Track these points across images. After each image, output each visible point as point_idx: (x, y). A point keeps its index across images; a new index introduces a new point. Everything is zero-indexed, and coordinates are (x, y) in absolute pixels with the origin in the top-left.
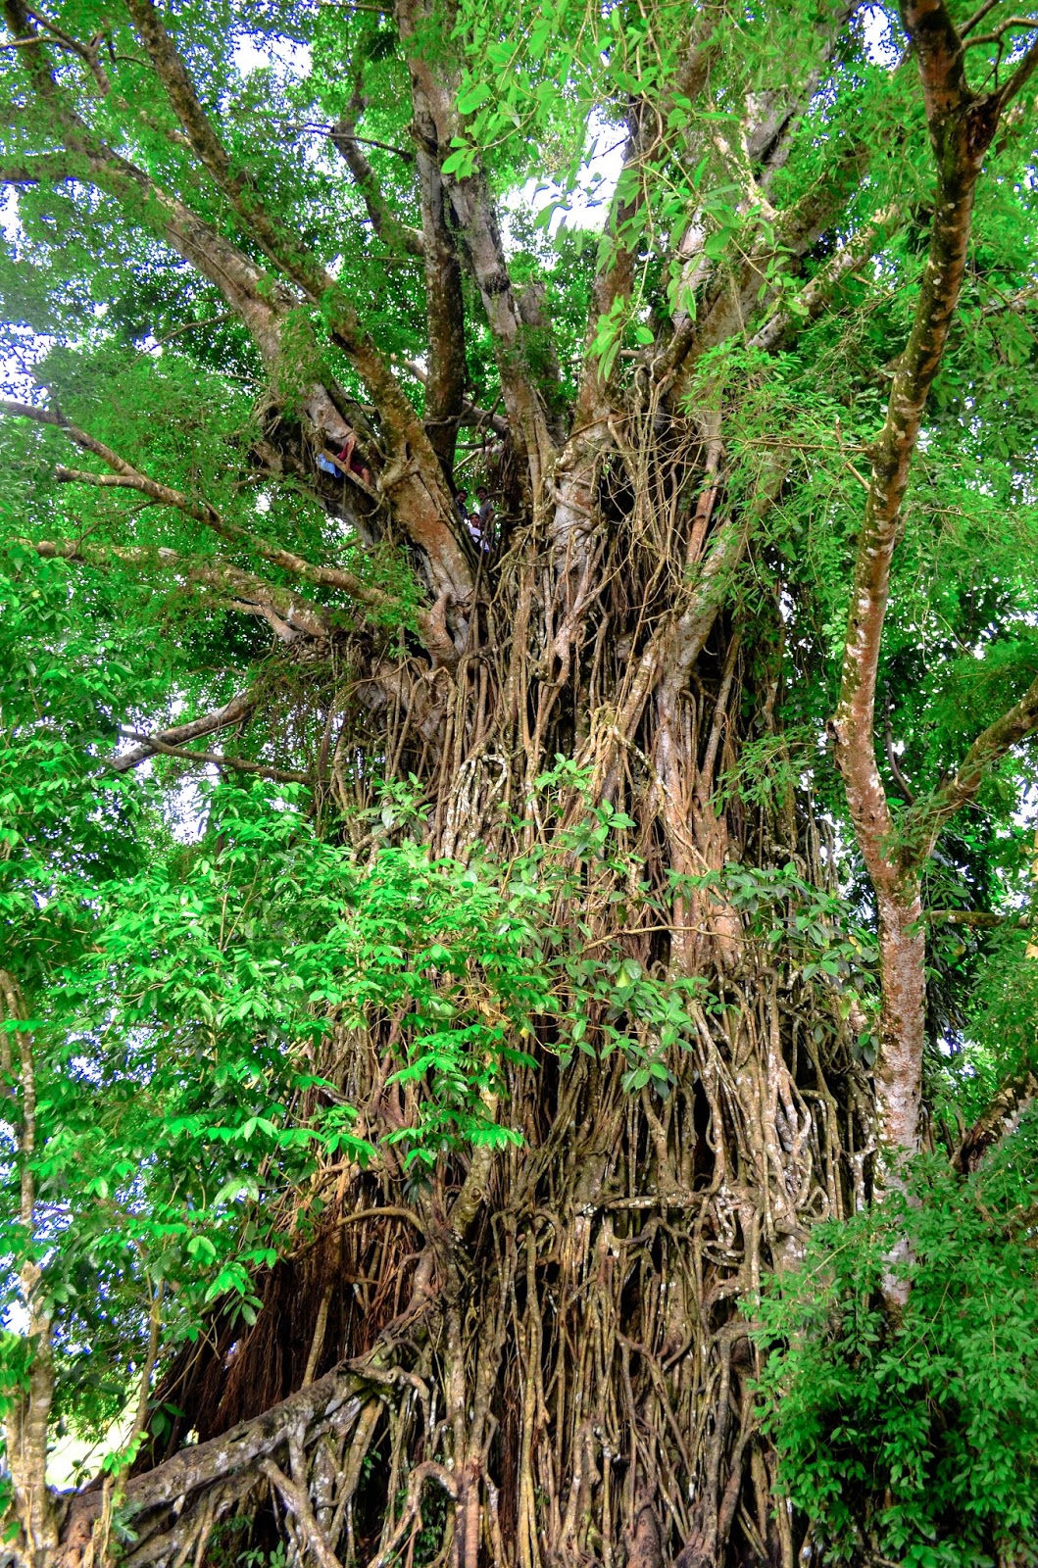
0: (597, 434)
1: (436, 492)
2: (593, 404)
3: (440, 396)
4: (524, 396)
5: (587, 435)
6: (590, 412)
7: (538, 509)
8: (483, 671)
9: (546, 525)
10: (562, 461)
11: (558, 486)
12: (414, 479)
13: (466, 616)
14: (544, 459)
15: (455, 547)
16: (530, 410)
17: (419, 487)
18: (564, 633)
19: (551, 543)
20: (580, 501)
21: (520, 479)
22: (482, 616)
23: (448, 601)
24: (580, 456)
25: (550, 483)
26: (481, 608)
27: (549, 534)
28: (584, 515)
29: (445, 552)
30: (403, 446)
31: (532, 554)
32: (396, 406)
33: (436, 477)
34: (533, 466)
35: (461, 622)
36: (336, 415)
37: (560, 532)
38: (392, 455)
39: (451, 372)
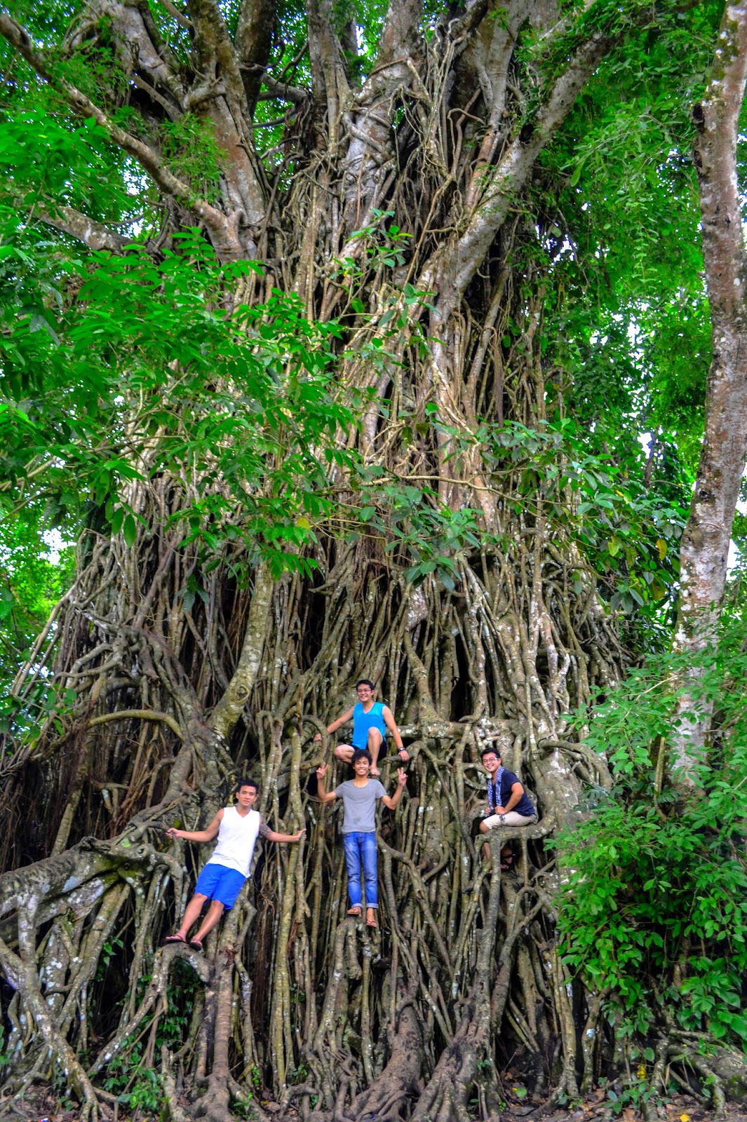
0: (397, 72)
1: (239, 117)
2: (395, 44)
3: (249, 43)
4: (328, 45)
5: (387, 73)
6: (392, 51)
7: (332, 146)
8: (270, 279)
9: (339, 159)
10: (361, 96)
11: (354, 121)
12: (220, 100)
13: (256, 240)
14: (343, 99)
15: (251, 174)
16: (332, 59)
17: (224, 109)
18: (349, 249)
19: (341, 177)
20: (373, 135)
21: (316, 125)
22: (271, 241)
23: (241, 220)
24: (377, 94)
25: (347, 118)
26: (271, 230)
27: (341, 168)
28: (376, 149)
29: (241, 177)
30: (213, 63)
31: (325, 181)
32: (211, 21)
33: (240, 103)
34: (332, 109)
35: (251, 245)
36: (150, 45)
37: (352, 164)
38: (203, 70)
39: (261, 21)
